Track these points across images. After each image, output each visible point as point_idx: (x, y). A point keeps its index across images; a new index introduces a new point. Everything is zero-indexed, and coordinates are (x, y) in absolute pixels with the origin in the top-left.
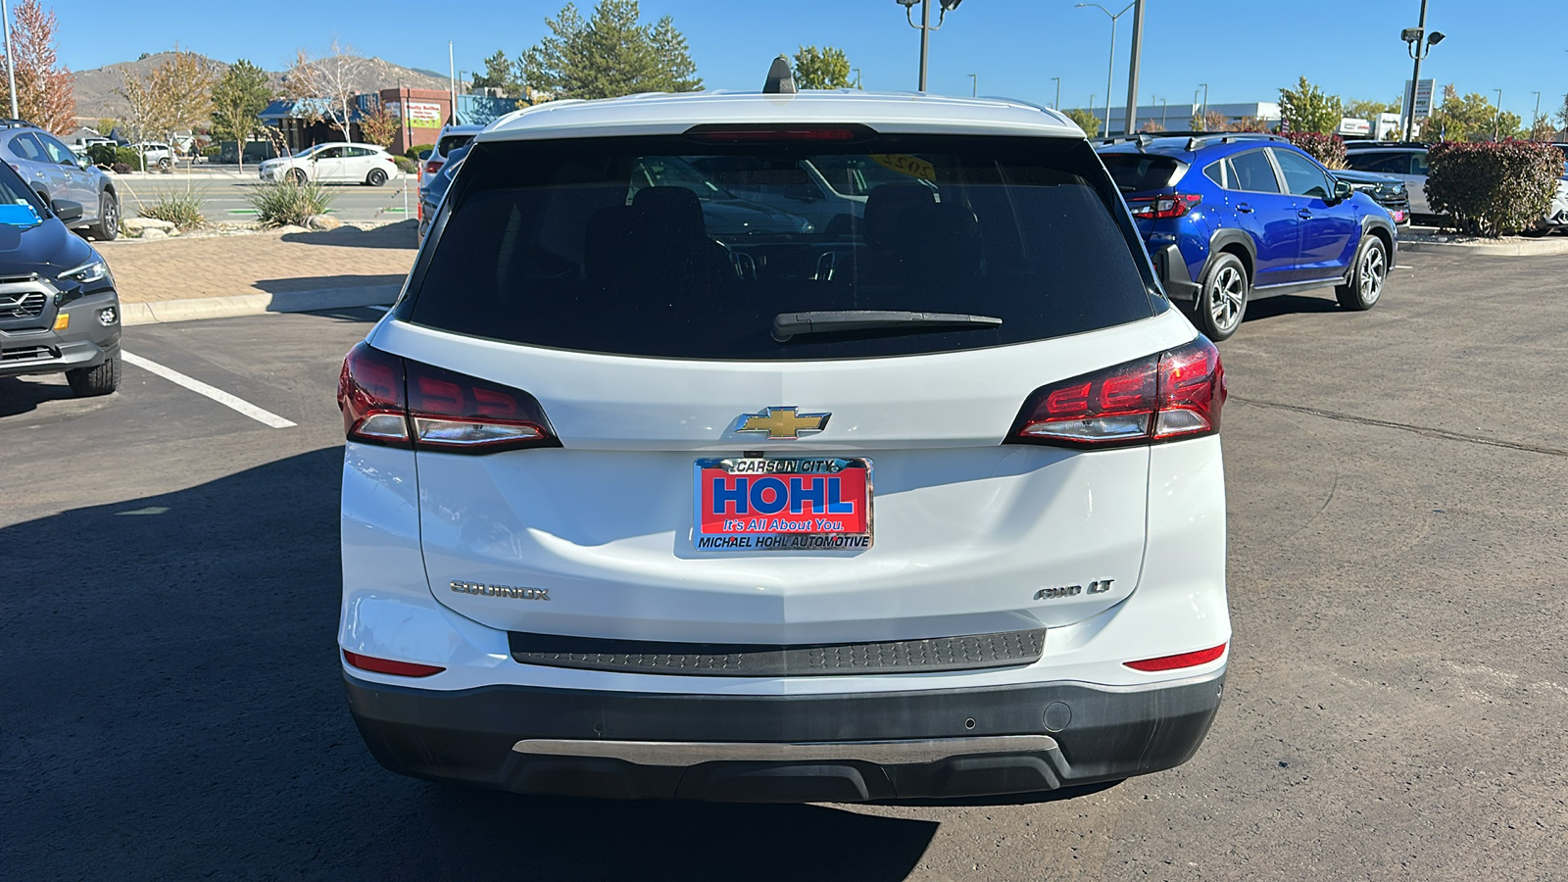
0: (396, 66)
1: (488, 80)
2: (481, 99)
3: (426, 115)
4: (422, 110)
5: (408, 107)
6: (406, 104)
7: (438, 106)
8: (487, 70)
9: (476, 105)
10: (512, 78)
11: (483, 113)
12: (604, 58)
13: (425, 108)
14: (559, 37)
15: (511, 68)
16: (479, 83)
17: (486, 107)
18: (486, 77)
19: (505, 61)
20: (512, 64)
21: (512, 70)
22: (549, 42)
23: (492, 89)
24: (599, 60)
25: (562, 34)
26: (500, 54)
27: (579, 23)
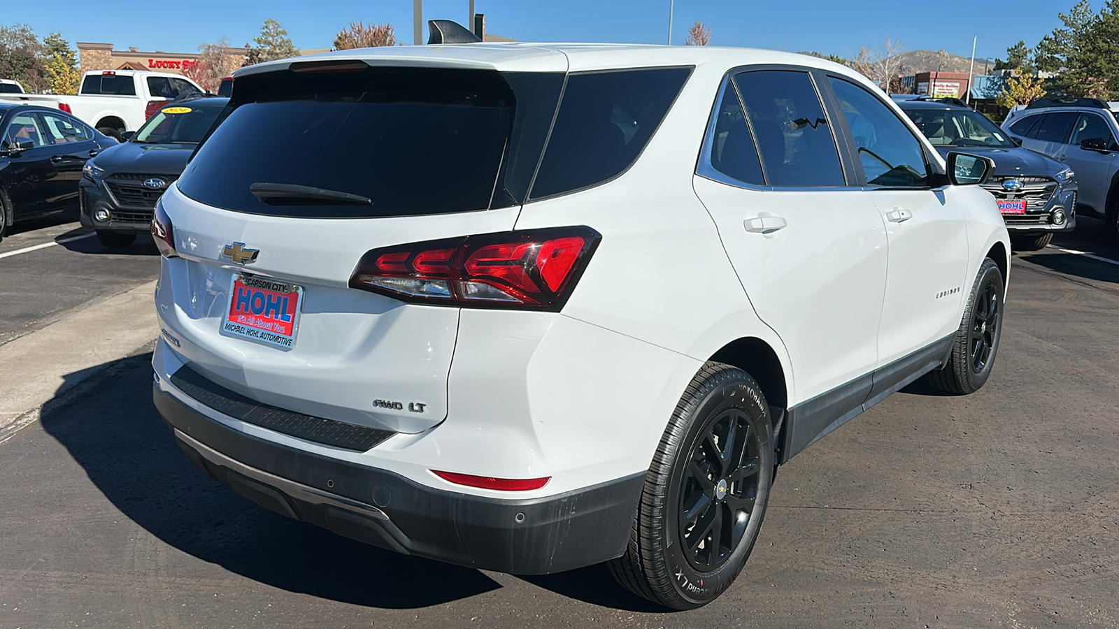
0: (956, 56)
1: (1007, 64)
2: (994, 78)
3: (947, 91)
4: (945, 88)
5: (934, 85)
6: (933, 83)
7: (958, 84)
8: (1008, 56)
9: (989, 82)
10: (1028, 62)
11: (993, 89)
12: (1107, 42)
13: (947, 86)
14: (1069, 28)
15: (1028, 54)
16: (999, 65)
17: (996, 84)
18: (1006, 62)
19: (1025, 48)
20: (1030, 51)
21: (1029, 56)
22: (1059, 32)
23: (1008, 71)
24: (1101, 44)
25: (1072, 25)
26: (1022, 44)
27: (1089, 16)
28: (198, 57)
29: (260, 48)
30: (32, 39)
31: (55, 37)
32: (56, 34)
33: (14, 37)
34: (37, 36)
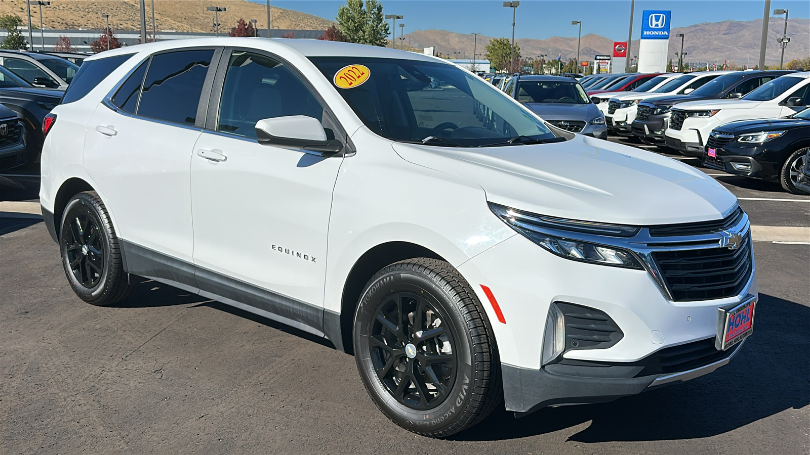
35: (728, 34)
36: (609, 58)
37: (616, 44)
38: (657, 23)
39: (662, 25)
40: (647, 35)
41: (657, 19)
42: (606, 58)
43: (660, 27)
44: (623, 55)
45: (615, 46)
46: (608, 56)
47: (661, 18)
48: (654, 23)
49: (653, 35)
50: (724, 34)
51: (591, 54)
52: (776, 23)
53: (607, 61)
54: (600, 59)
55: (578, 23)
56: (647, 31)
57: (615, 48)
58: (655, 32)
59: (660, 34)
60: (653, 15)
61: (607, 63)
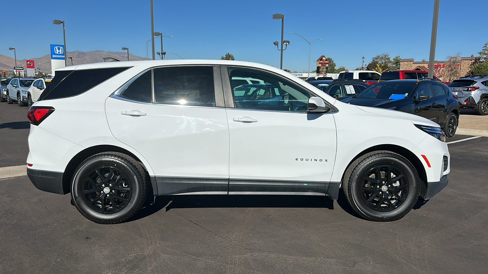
28: (445, 62)
29: (480, 56)
30: (388, 59)
31: (398, 57)
32: (398, 56)
33: (382, 58)
34: (390, 58)
35: (78, 58)
36: (23, 68)
37: (27, 61)
38: (59, 51)
39: (62, 52)
40: (54, 57)
41: (59, 49)
42: (20, 68)
43: (61, 53)
44: (33, 67)
45: (27, 62)
46: (22, 68)
47: (61, 48)
48: (58, 51)
49: (58, 57)
50: (76, 58)
51: (3, 66)
52: (101, 53)
53: (22, 70)
54: (17, 69)
55: (13, 49)
56: (54, 55)
57: (27, 64)
58: (59, 56)
59: (61, 57)
60: (57, 47)
61: (22, 71)
